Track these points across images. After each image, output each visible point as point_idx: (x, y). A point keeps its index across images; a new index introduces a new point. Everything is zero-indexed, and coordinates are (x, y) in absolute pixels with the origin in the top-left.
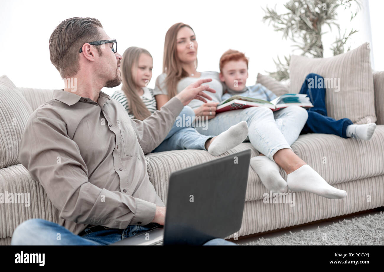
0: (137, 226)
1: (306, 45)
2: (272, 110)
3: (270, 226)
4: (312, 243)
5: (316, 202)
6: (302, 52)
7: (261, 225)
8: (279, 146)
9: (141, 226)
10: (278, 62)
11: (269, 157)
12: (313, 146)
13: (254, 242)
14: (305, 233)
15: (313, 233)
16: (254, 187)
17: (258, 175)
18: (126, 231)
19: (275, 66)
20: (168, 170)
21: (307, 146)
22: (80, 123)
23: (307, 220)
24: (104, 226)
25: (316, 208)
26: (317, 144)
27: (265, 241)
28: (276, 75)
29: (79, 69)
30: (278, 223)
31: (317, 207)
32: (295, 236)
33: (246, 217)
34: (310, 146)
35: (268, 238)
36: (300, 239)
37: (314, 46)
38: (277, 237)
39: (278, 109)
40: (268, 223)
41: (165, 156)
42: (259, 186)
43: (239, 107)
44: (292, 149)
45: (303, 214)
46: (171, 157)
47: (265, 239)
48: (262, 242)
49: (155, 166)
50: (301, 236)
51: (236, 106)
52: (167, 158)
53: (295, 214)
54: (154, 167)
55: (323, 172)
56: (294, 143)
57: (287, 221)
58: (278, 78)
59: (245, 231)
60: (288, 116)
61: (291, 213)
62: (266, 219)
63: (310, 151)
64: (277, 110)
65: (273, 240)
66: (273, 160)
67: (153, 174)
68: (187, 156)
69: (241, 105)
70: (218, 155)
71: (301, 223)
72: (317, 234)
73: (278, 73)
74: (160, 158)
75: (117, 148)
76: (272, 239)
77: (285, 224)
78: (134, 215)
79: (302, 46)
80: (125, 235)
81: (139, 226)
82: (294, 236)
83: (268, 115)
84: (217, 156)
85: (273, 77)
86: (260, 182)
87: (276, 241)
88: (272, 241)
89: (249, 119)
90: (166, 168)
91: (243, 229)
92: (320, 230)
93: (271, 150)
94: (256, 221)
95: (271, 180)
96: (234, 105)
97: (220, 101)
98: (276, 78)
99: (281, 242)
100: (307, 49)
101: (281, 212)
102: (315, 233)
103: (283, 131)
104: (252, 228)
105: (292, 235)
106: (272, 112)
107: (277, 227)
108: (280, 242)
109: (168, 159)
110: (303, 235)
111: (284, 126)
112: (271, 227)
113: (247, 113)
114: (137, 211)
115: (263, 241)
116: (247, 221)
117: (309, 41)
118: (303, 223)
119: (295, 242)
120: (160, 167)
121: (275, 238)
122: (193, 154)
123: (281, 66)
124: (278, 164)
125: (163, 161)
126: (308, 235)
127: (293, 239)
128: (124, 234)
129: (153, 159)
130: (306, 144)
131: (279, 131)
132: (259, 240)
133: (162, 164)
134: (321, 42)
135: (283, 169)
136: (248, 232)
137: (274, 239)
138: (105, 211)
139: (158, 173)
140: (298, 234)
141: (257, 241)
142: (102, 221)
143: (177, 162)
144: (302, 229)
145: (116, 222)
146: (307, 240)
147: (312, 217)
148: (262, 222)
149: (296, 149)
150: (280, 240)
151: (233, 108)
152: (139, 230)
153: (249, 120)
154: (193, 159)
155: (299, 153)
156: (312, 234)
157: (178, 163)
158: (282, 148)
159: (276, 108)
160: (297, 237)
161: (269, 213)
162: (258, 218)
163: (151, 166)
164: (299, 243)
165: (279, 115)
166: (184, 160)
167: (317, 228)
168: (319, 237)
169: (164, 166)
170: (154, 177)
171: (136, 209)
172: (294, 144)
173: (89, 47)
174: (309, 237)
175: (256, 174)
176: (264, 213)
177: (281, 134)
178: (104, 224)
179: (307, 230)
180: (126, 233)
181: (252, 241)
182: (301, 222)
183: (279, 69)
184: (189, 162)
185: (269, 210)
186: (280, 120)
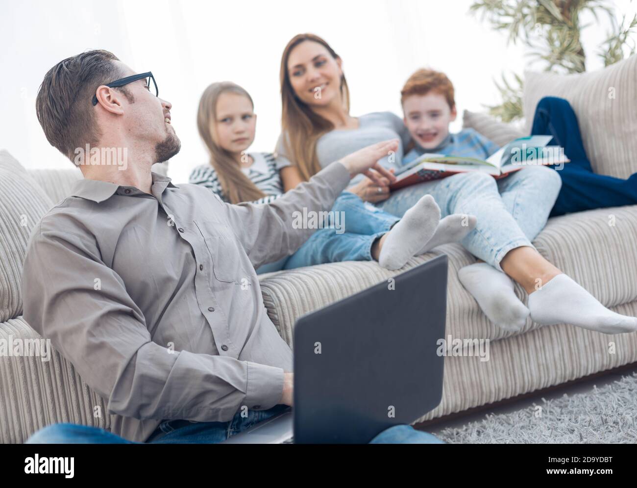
0: (255, 412)
1: (553, 51)
2: (494, 177)
3: (505, 391)
4: (584, 418)
5: (587, 341)
6: (545, 64)
7: (488, 391)
8: (510, 243)
9: (262, 411)
10: (503, 86)
11: (493, 265)
12: (575, 237)
13: (477, 422)
14: (570, 400)
15: (586, 397)
16: (470, 320)
17: (475, 299)
18: (235, 423)
19: (498, 94)
20: (308, 302)
21: (563, 237)
22: (122, 234)
23: (573, 374)
24: (190, 419)
25: (588, 350)
26: (580, 232)
27: (496, 420)
28: (502, 111)
29: (101, 135)
30: (520, 385)
31: (590, 349)
32: (552, 405)
33: (460, 376)
34: (569, 239)
35: (501, 414)
36: (561, 411)
37: (567, 52)
38: (520, 410)
39: (505, 174)
40: (501, 385)
41: (301, 276)
42: (479, 320)
43: (433, 175)
44: (534, 247)
45: (565, 364)
46: (312, 277)
47: (496, 416)
48: (491, 422)
49: (284, 296)
50: (562, 405)
51: (426, 174)
52: (306, 280)
53: (550, 365)
54: (282, 299)
55: (595, 284)
56: (539, 234)
57: (535, 380)
58: (506, 117)
59: (459, 403)
60: (524, 185)
61: (543, 364)
62: (497, 378)
63: (568, 247)
64: (504, 176)
65: (512, 417)
66: (501, 269)
67: (282, 311)
68: (343, 274)
69: (435, 172)
70: (399, 268)
71: (562, 381)
72: (592, 400)
73: (505, 106)
74: (293, 280)
75: (201, 269)
76: (510, 415)
77: (532, 386)
78: (244, 396)
79: (545, 54)
80: (233, 430)
81: (258, 412)
82: (550, 406)
83: (487, 187)
84: (398, 270)
85: (496, 116)
86: (480, 313)
87: (518, 418)
88: (510, 418)
89: (452, 197)
90: (305, 299)
91: (456, 401)
92: (597, 392)
93: (495, 252)
94: (479, 384)
95: (498, 306)
96: (422, 172)
97: (399, 167)
98: (502, 116)
99: (526, 420)
100: (555, 58)
101: (524, 363)
102: (588, 399)
103: (517, 214)
104: (471, 397)
105: (547, 404)
106: (493, 181)
107: (519, 391)
108: (524, 420)
109: (308, 282)
110: (567, 403)
111: (518, 204)
112: (507, 393)
113: (448, 186)
114: (250, 387)
115: (493, 419)
116: (461, 385)
117: (557, 43)
118: (566, 381)
119: (551, 417)
120: (293, 298)
121: (515, 412)
122: (352, 269)
123: (510, 94)
124: (511, 275)
125: (299, 285)
126: (576, 402)
127: (548, 412)
128: (231, 428)
129: (280, 284)
130: (560, 235)
131: (509, 215)
132: (486, 419)
133: (298, 290)
134: (580, 44)
135: (521, 285)
136: (465, 404)
137: (513, 413)
138: (188, 394)
139: (291, 310)
140: (558, 403)
141: (482, 421)
142: (184, 412)
143: (324, 286)
144: (564, 393)
145: (211, 411)
146: (574, 412)
147: (582, 368)
148: (489, 385)
149: (542, 246)
150: (526, 415)
151: (423, 179)
152: (258, 420)
153: (453, 199)
154: (354, 279)
155: (549, 252)
156: (582, 400)
157: (327, 287)
158: (516, 246)
159: (501, 173)
160: (555, 408)
161: (502, 365)
162: (482, 378)
163: (278, 297)
164: (559, 418)
165: (507, 185)
166: (337, 282)
167: (593, 388)
168: (597, 404)
169: (300, 296)
170: (283, 316)
171: (247, 383)
172: (540, 236)
173: (107, 91)
174: (578, 405)
175: (471, 297)
176: (492, 367)
177: (513, 219)
178: (189, 417)
179: (575, 393)
180: (235, 426)
181: (474, 422)
182: (561, 378)
183: (506, 99)
184: (346, 283)
185: (501, 362)
186: (509, 195)
